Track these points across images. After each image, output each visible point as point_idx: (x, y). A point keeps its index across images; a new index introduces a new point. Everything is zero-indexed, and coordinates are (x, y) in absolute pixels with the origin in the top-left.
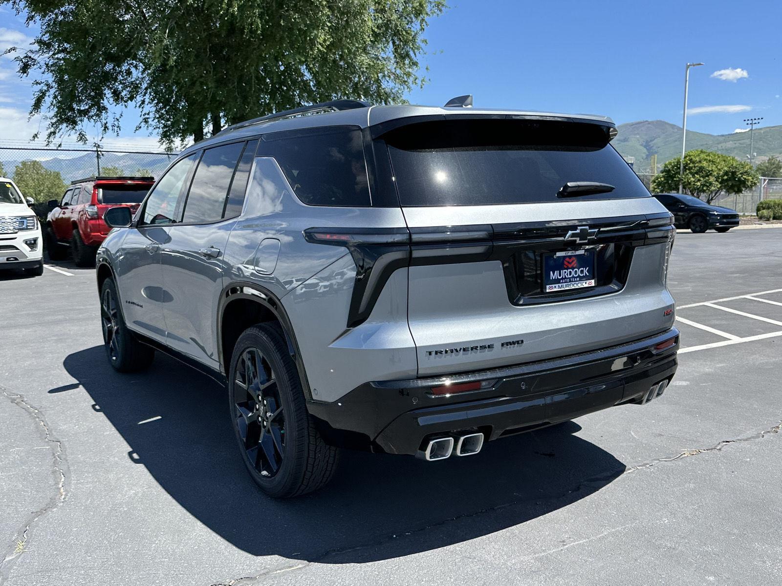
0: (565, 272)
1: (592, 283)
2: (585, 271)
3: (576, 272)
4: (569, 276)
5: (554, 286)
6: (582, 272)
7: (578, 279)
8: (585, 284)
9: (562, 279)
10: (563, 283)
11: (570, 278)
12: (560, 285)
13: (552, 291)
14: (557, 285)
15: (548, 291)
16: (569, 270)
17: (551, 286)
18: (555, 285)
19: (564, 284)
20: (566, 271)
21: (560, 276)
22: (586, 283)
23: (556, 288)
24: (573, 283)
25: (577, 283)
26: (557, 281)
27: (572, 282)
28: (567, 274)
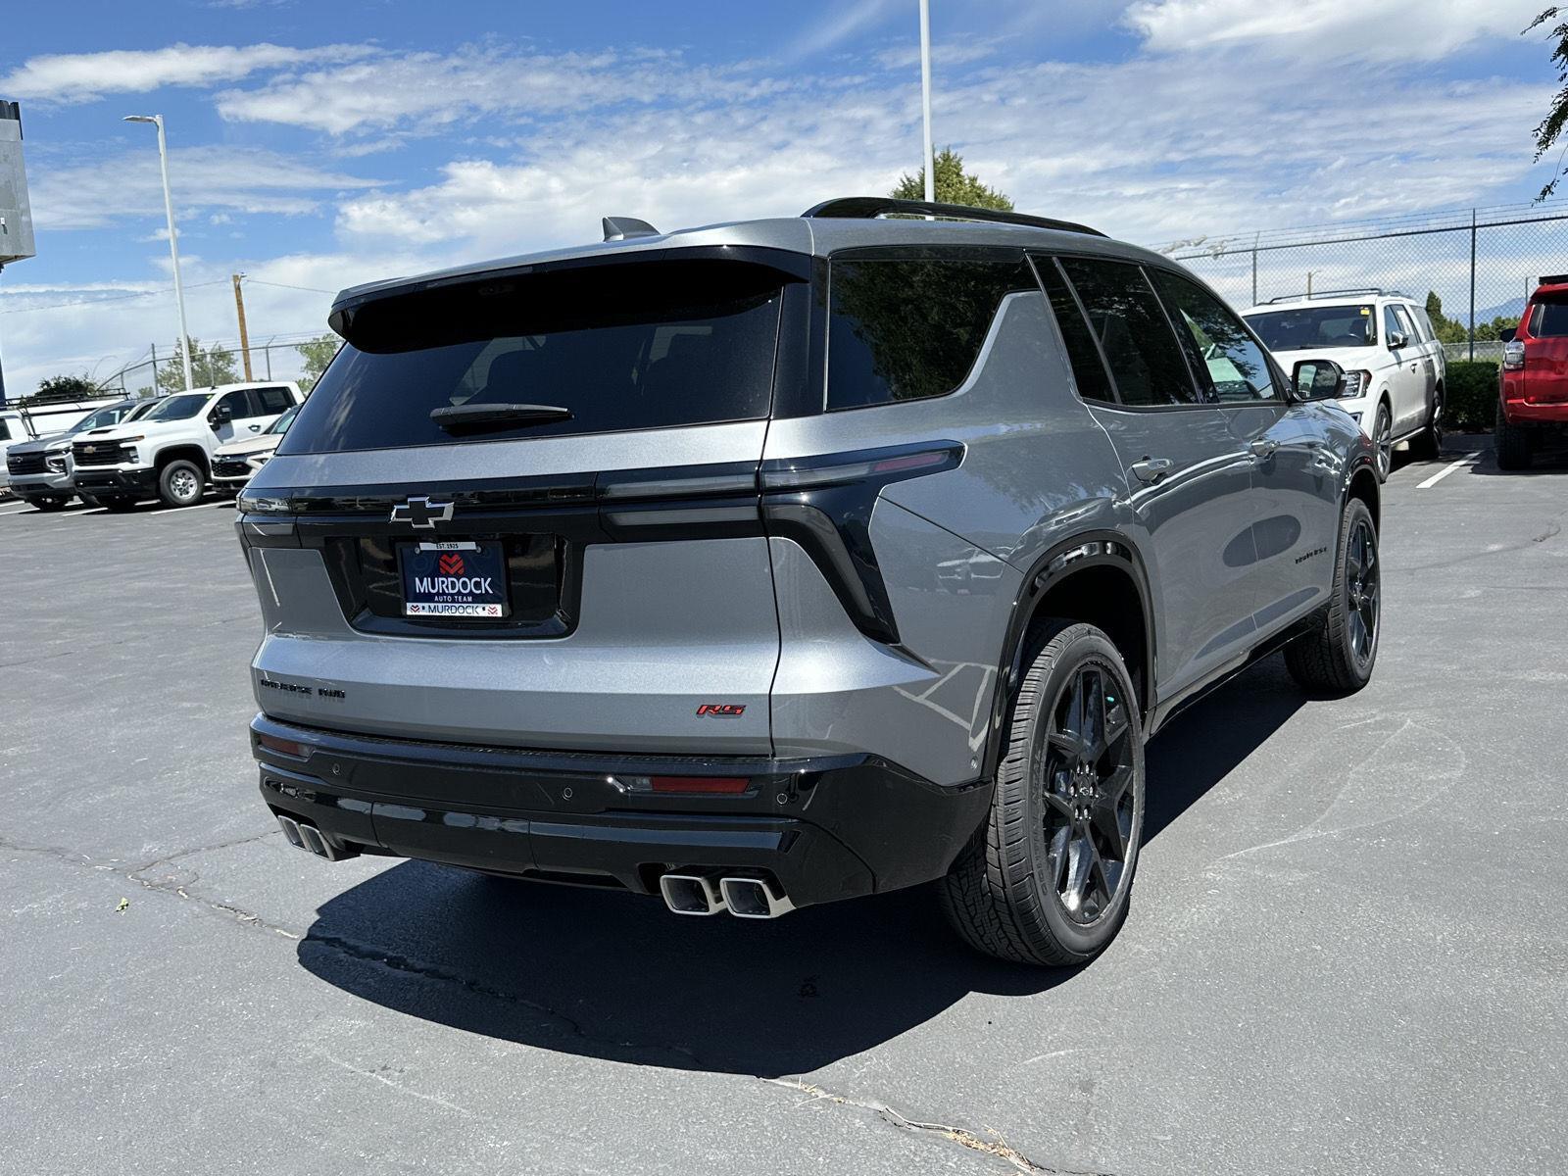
0: (443, 582)
1: (497, 610)
2: (485, 585)
3: (464, 584)
4: (451, 591)
5: (420, 605)
6: (478, 585)
7: (470, 599)
8: (482, 611)
9: (438, 594)
10: (439, 602)
11: (452, 595)
12: (432, 605)
13: (417, 613)
14: (426, 605)
15: (409, 613)
16: (450, 579)
17: (415, 604)
18: (424, 604)
19: (440, 605)
20: (444, 579)
21: (433, 588)
22: (484, 609)
23: (423, 610)
24: (457, 605)
25: (465, 605)
26: (428, 597)
27: (458, 602)
28: (447, 587)
